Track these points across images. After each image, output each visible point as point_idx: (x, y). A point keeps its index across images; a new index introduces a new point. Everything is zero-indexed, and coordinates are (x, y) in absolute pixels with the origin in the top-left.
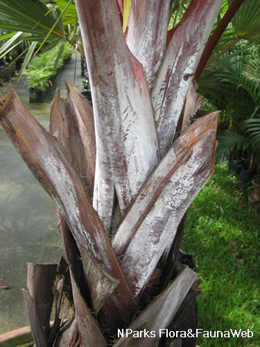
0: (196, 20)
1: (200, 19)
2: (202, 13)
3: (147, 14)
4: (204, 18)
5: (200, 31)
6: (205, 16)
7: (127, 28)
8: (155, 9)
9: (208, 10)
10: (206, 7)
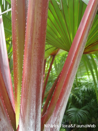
0: (55, 116)
1: (57, 115)
2: (58, 112)
3: (29, 121)
4: (59, 114)
5: (57, 121)
6: (59, 113)
7: (18, 126)
8: (34, 118)
9: (61, 110)
10: (60, 108)
